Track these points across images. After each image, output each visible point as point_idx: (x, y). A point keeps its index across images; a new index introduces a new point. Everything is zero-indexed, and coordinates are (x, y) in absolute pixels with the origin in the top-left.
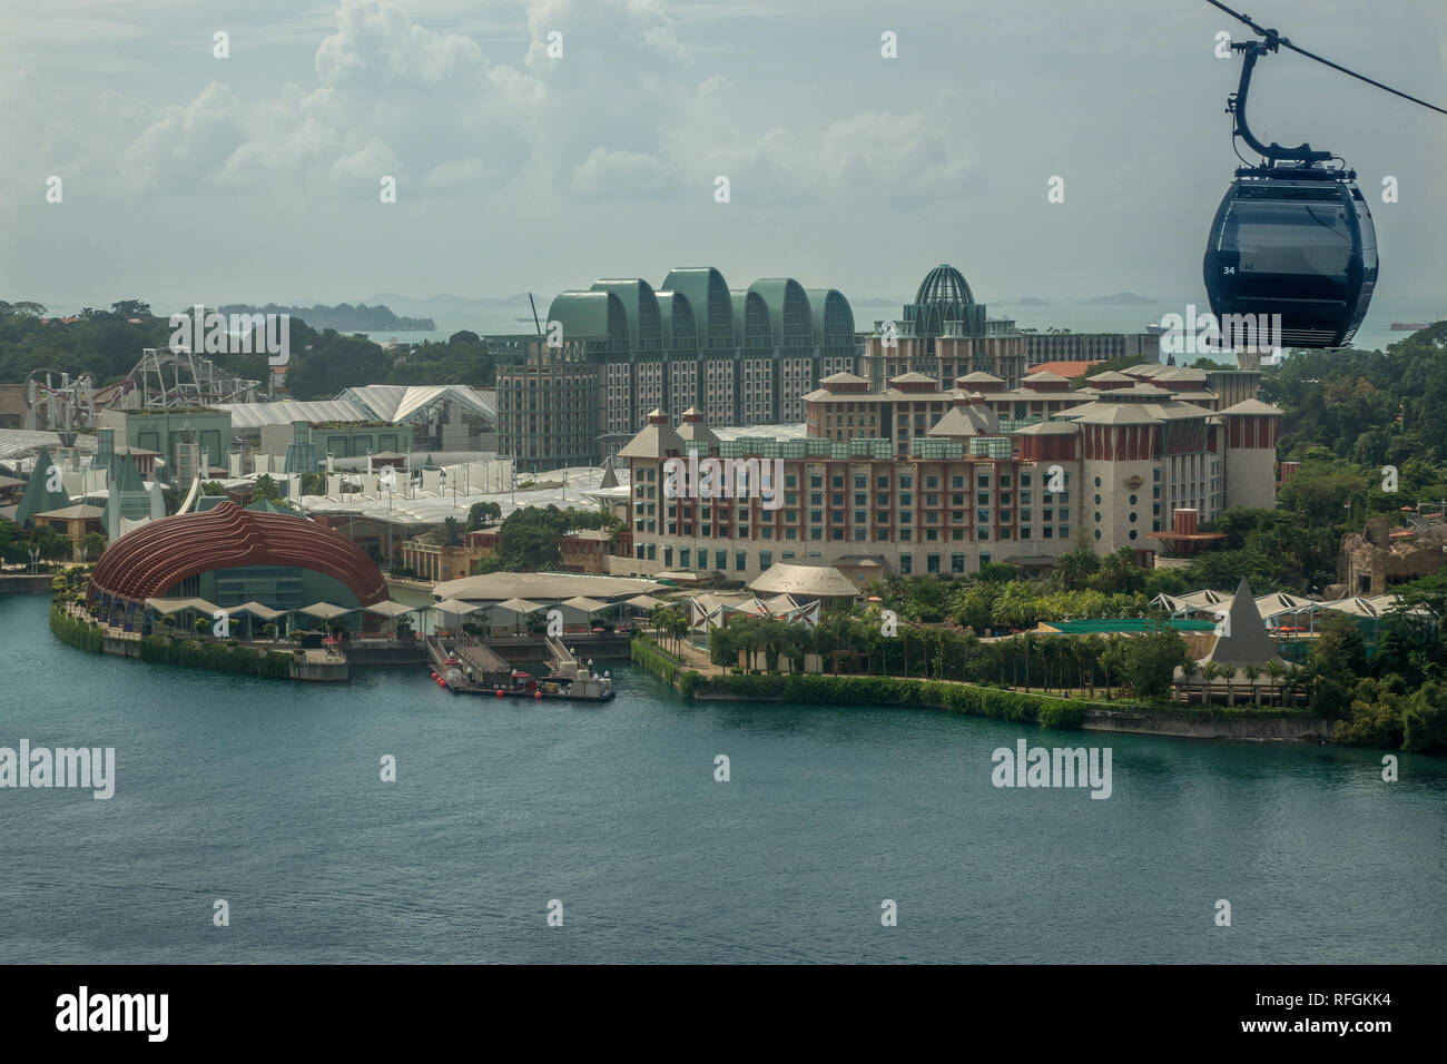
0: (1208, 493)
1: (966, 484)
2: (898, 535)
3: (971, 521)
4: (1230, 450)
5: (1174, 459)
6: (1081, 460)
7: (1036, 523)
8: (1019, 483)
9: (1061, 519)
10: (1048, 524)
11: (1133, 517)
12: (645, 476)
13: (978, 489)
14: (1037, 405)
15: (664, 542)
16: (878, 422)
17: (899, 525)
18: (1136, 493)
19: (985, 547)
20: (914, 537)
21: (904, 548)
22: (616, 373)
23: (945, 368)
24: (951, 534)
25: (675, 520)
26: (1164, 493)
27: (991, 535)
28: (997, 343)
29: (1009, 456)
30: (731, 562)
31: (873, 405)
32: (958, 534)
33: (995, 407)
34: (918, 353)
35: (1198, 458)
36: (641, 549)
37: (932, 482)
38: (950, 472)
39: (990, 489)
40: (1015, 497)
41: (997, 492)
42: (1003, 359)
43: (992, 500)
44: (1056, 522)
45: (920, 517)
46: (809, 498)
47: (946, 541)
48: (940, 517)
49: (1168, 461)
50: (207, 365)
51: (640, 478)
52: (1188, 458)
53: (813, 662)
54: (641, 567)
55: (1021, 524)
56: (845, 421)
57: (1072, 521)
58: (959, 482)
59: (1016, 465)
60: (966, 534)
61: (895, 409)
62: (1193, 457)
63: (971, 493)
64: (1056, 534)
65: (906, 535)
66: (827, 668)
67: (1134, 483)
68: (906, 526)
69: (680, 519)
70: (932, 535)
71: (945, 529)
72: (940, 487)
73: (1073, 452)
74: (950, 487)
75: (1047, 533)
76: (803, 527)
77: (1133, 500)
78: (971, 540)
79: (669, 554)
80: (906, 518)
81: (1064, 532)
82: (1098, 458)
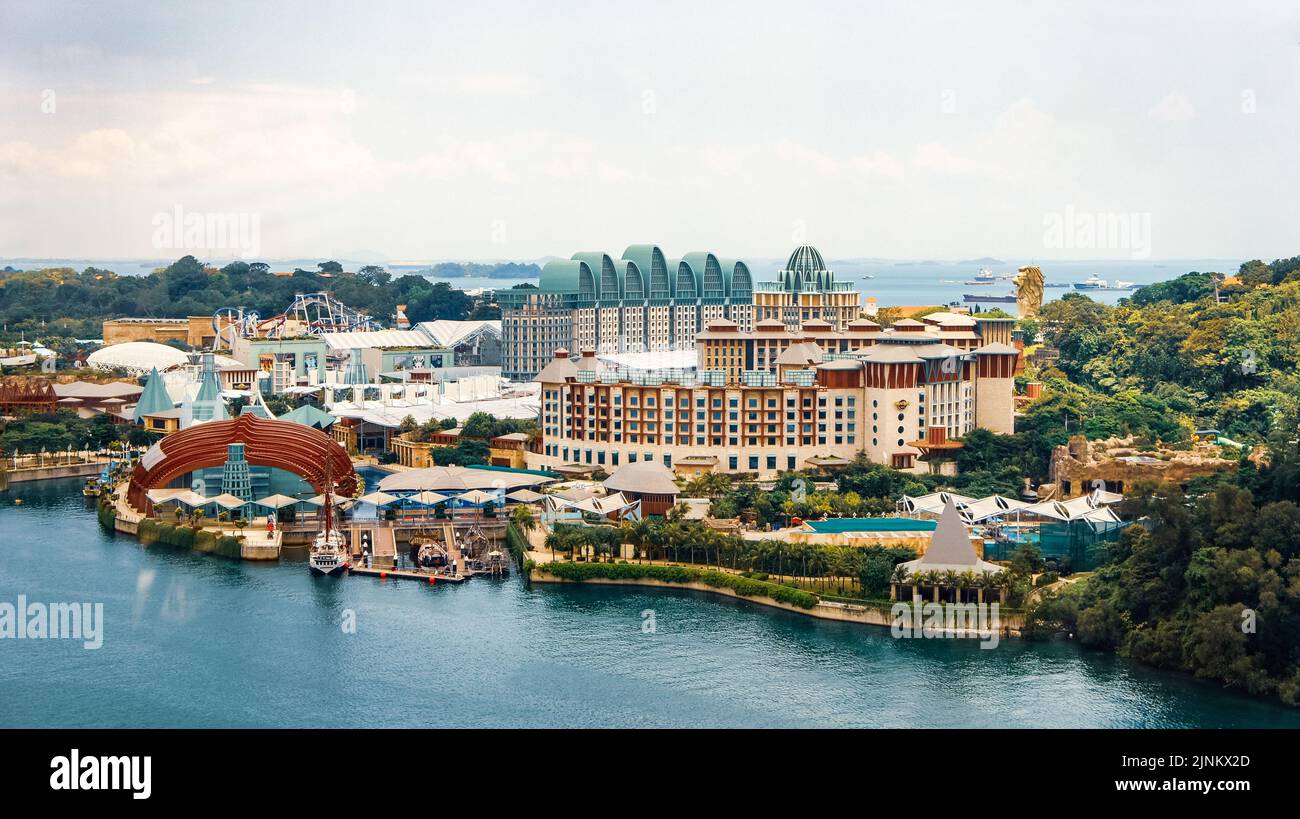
0: (962, 410)
1: (778, 404)
2: (728, 441)
3: (782, 432)
4: (979, 379)
5: (935, 386)
6: (863, 388)
7: (830, 434)
8: (818, 404)
9: (849, 430)
10: (838, 434)
11: (901, 430)
12: (552, 396)
13: (786, 409)
14: (856, 342)
15: (564, 443)
16: (744, 353)
17: (729, 434)
18: (903, 412)
19: (792, 450)
20: (739, 442)
21: (733, 451)
22: (584, 315)
23: (804, 313)
24: (767, 441)
25: (570, 428)
26: (927, 411)
27: (797, 441)
28: (840, 298)
29: (810, 385)
30: (608, 459)
31: (740, 341)
32: (772, 441)
33: (826, 344)
34: (786, 304)
35: (954, 386)
36: (548, 448)
37: (753, 403)
38: (766, 396)
39: (795, 409)
40: (814, 415)
41: (801, 411)
42: (844, 308)
43: (797, 416)
44: (845, 433)
45: (743, 428)
46: (663, 415)
47: (762, 446)
48: (758, 429)
49: (931, 388)
50: (339, 306)
51: (548, 396)
52: (946, 386)
53: (628, 550)
54: (547, 460)
55: (819, 434)
56: (721, 352)
57: (857, 432)
58: (772, 403)
59: (814, 392)
60: (778, 441)
61: (755, 344)
62: (950, 384)
63: (781, 411)
64: (845, 440)
65: (733, 441)
66: (637, 556)
67: (902, 406)
68: (734, 435)
69: (573, 427)
70: (753, 441)
71: (762, 437)
72: (759, 408)
73: (859, 384)
74: (766, 408)
75: (839, 440)
76: (659, 435)
77: (901, 417)
78: (782, 445)
79: (566, 452)
80: (733, 429)
81: (851, 440)
82: (875, 386)
